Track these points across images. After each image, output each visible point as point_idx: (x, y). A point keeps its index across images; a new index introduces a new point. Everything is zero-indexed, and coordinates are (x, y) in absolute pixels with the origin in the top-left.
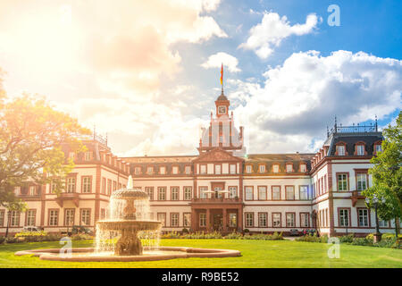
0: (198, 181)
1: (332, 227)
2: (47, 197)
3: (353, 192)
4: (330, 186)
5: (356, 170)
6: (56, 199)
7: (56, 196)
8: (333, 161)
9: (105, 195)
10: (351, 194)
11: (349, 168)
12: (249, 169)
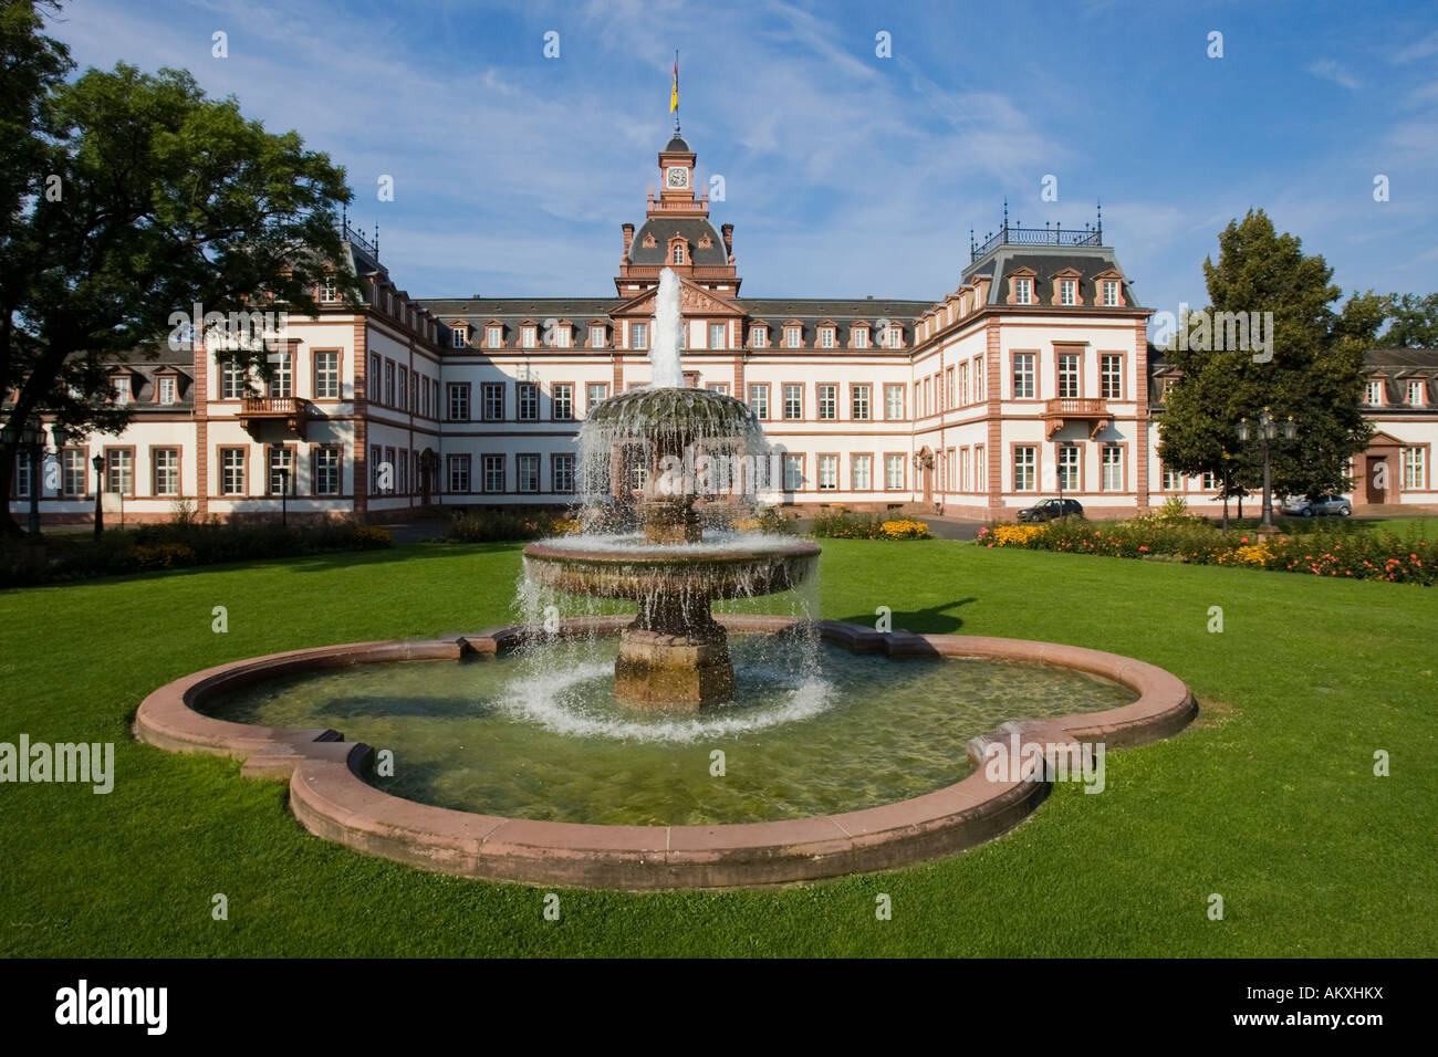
0: (626, 368)
1: (996, 493)
2: (212, 411)
3: (1048, 402)
4: (994, 384)
5: (1056, 344)
6: (240, 417)
7: (238, 409)
8: (1003, 320)
9: (378, 404)
10: (1041, 409)
11: (1039, 337)
12: (759, 337)
